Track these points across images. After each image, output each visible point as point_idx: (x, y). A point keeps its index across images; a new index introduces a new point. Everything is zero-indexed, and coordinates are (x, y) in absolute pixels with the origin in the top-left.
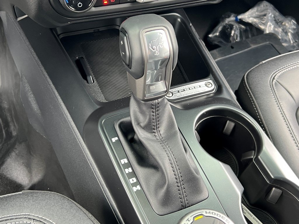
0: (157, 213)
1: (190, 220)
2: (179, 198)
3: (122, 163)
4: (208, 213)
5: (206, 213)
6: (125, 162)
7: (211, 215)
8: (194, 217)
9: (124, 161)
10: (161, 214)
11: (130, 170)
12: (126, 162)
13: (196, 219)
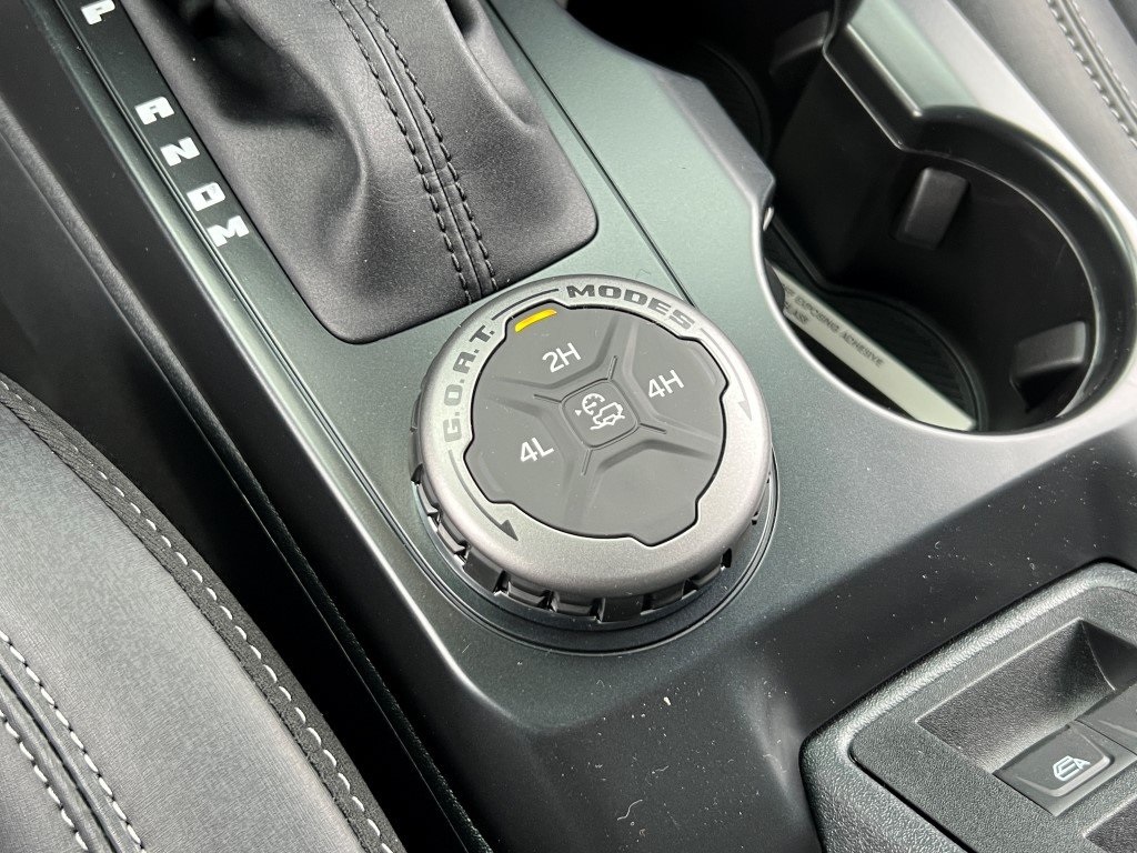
0: (340, 333)
1: (492, 333)
2: (444, 249)
3: (146, 122)
4: (582, 293)
5: (572, 295)
6: (157, 115)
7: (598, 300)
8: (510, 319)
9: (155, 111)
10: (358, 336)
11: (189, 149)
12: (163, 116)
13: (519, 326)
